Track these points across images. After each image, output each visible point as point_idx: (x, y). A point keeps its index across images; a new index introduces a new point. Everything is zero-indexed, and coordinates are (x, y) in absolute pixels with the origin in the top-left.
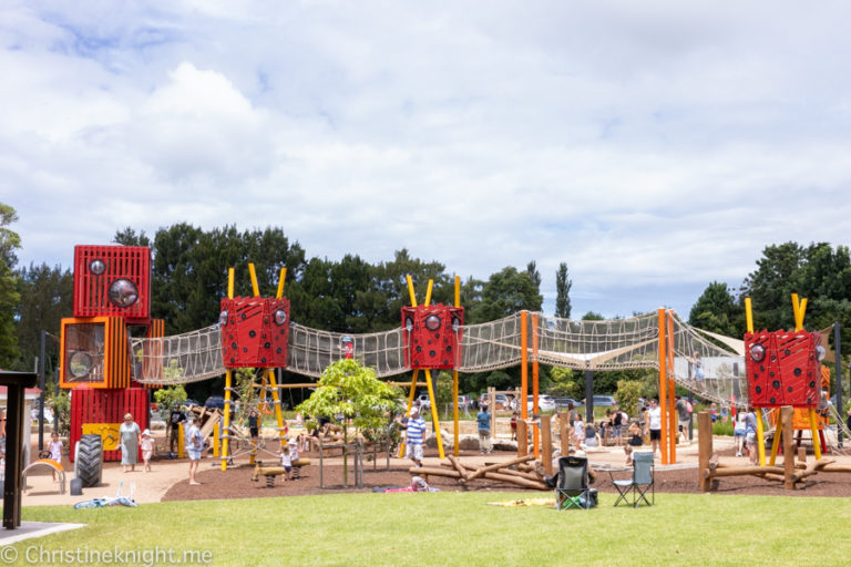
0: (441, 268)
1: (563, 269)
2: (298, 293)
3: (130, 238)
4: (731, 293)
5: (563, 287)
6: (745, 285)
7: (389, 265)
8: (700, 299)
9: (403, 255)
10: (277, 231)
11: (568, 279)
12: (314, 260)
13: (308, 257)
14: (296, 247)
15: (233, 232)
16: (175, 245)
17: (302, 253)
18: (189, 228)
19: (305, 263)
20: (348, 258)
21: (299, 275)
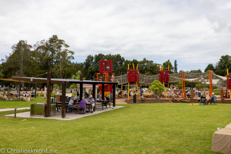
0: (153, 62)
1: (176, 61)
2: (124, 67)
3: (90, 57)
4: (214, 66)
5: (176, 65)
6: (217, 64)
7: (142, 61)
8: (207, 67)
9: (145, 59)
10: (119, 55)
11: (177, 63)
12: (127, 60)
13: (125, 60)
14: (123, 58)
15: (110, 55)
16: (99, 58)
17: (124, 59)
18: (102, 54)
19: (125, 61)
20: (134, 60)
21: (123, 64)
